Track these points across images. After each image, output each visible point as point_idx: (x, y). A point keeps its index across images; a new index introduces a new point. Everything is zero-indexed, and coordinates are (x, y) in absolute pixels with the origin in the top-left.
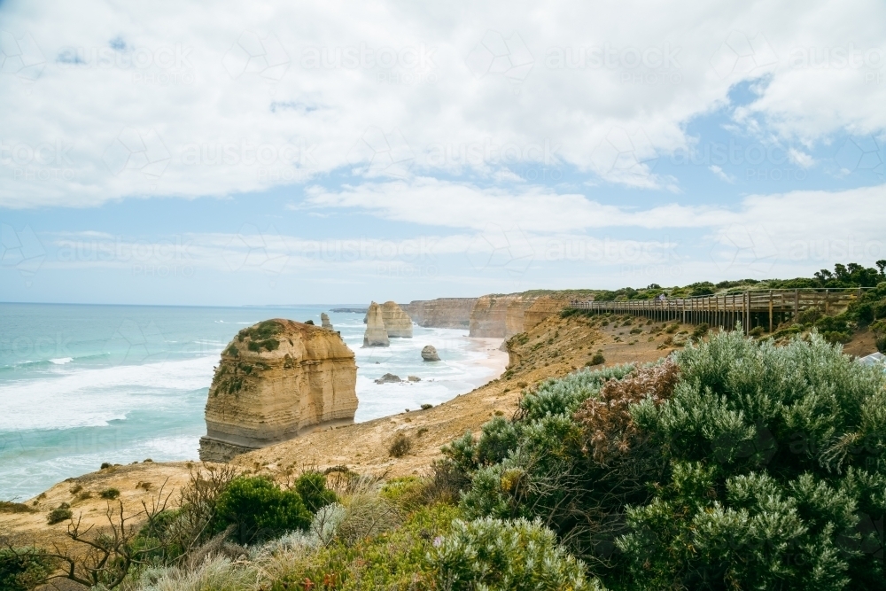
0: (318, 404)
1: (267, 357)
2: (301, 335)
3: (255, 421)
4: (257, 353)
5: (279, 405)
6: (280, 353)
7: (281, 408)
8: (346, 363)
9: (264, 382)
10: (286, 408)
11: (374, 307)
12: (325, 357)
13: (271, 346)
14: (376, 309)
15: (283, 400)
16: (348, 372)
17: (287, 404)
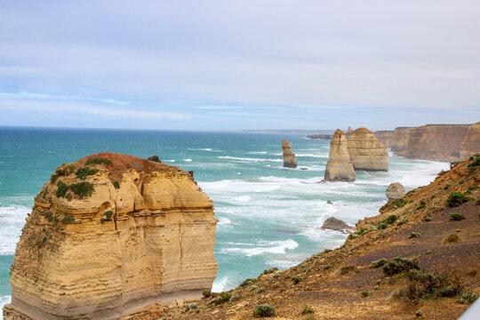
0: (155, 270)
1: (74, 206)
2: (136, 175)
3: (54, 291)
4: (66, 200)
5: (91, 272)
6: (94, 202)
7: (92, 275)
8: (200, 214)
9: (68, 240)
10: (99, 276)
11: (338, 134)
12: (168, 206)
13: (83, 191)
14: (340, 137)
15: (97, 265)
16: (203, 227)
17: (102, 270)
